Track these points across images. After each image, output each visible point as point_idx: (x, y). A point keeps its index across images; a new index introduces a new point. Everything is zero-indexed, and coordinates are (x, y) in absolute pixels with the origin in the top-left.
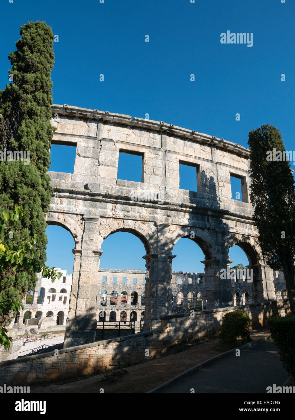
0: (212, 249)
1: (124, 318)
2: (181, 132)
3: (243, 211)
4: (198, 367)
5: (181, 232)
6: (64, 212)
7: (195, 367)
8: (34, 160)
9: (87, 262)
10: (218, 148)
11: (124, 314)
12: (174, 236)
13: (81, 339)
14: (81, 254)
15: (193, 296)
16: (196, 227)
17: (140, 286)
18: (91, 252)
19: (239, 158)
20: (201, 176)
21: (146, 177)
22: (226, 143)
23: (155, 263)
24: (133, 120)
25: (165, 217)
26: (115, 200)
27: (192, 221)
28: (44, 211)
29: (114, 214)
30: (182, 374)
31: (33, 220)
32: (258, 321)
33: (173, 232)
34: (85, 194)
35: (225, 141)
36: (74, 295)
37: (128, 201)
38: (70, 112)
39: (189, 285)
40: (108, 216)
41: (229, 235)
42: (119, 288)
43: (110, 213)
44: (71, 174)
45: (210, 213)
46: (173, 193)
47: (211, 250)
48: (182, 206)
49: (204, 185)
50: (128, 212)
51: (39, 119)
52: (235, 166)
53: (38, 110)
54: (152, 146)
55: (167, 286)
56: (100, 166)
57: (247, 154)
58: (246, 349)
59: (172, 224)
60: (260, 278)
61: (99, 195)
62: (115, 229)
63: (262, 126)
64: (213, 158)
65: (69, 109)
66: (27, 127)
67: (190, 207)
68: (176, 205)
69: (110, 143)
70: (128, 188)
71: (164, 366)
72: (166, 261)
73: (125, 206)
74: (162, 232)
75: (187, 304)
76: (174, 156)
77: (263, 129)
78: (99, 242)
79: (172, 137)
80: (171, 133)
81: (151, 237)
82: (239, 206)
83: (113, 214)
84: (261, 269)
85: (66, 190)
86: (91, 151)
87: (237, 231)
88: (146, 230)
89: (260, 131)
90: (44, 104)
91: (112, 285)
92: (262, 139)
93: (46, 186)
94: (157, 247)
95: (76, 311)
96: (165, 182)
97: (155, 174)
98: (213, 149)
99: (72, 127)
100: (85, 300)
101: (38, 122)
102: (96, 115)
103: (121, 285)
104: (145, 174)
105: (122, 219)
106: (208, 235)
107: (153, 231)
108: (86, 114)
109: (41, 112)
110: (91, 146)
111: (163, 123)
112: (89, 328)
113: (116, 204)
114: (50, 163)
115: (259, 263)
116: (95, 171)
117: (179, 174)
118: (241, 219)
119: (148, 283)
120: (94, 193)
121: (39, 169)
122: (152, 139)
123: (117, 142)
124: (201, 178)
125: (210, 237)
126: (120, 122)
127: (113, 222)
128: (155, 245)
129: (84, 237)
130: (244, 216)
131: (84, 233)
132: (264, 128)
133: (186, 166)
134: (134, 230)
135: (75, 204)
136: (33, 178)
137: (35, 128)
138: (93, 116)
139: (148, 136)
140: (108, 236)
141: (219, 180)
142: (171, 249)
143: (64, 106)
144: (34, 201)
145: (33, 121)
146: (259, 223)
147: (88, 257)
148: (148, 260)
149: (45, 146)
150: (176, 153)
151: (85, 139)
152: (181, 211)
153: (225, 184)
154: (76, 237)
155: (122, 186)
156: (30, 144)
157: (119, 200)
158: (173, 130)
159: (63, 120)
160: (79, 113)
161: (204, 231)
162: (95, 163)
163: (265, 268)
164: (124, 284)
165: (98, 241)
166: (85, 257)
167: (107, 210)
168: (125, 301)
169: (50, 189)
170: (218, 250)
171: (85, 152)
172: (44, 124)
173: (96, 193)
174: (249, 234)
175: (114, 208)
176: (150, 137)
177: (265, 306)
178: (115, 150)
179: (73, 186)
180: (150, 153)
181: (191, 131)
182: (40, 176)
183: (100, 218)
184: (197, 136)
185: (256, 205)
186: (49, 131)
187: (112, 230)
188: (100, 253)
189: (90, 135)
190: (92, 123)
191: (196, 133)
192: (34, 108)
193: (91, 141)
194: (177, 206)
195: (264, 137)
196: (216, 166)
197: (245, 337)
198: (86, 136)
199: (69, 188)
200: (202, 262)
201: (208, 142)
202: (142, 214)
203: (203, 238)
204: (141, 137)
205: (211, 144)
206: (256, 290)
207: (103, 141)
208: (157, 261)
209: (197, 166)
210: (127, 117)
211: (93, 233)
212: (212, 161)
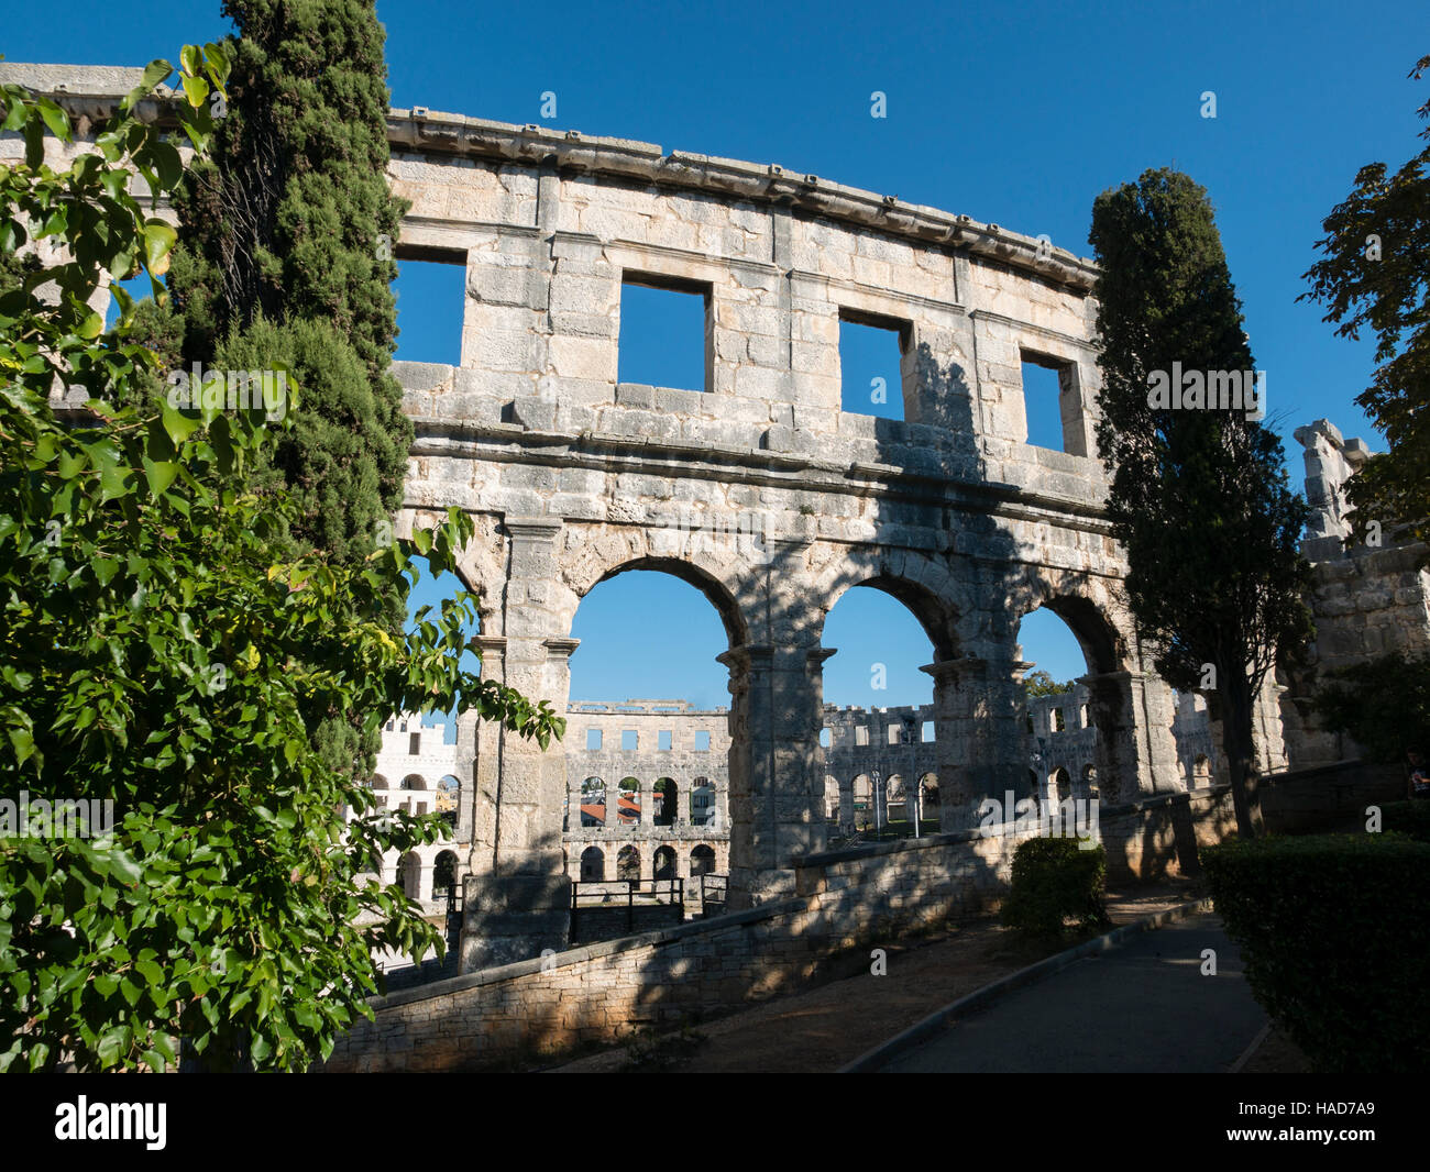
0: (962, 622)
1: (632, 871)
2: (843, 201)
3: (1069, 488)
4: (944, 1015)
5: (851, 568)
6: (436, 504)
7: (934, 1015)
8: (342, 322)
9: (525, 680)
10: (976, 257)
11: (630, 857)
12: (823, 582)
13: (520, 940)
14: (504, 652)
15: (874, 789)
16: (905, 548)
17: (684, 757)
18: (537, 644)
19: (1052, 293)
20: (918, 364)
21: (721, 371)
22: (1005, 240)
23: (761, 676)
24: (667, 162)
25: (793, 514)
26: (613, 458)
27: (890, 527)
28: (386, 507)
29: (613, 508)
30: (894, 1039)
31: (356, 538)
32: (1126, 864)
33: (823, 566)
34: (506, 439)
35: (1002, 232)
36: (487, 795)
37: (659, 462)
38: (435, 136)
39: (858, 749)
40: (591, 518)
41: (1018, 573)
42: (610, 767)
43: (599, 507)
44: (450, 367)
45: (951, 495)
46: (821, 427)
47: (956, 627)
48: (853, 472)
49: (930, 397)
50: (663, 499)
51: (350, 172)
52: (1038, 323)
53: (343, 135)
54: (739, 257)
55: (806, 754)
56: (556, 336)
57: (1082, 280)
58: (1096, 955)
59: (818, 539)
60: (1125, 717)
61: (558, 441)
62: (618, 562)
63: (1142, 176)
64: (960, 298)
65: (432, 124)
66: (308, 199)
67: (882, 478)
68: (831, 472)
69: (587, 247)
70: (657, 415)
71: (826, 1015)
72: (803, 670)
73: (649, 478)
74: (786, 567)
75: (853, 817)
76: (820, 291)
77: (1145, 187)
78: (565, 609)
79: (812, 221)
80: (806, 207)
81: (747, 586)
82: (1053, 468)
83: (609, 510)
84: (1130, 689)
85: (438, 425)
86: (522, 280)
87: (1047, 560)
88: (727, 564)
89: (1135, 193)
90: (362, 111)
91: (585, 756)
92: (1141, 223)
93: (388, 416)
94: (769, 620)
95: (496, 848)
96: (788, 386)
97: (753, 361)
98: (960, 262)
99: (445, 194)
100: (527, 809)
101: (347, 182)
102: (533, 145)
103: (618, 756)
104: (717, 359)
105: (643, 525)
106: (947, 573)
107: (751, 566)
108: (494, 140)
109: (352, 143)
110: (520, 263)
111: (779, 170)
112: (544, 904)
113: (619, 473)
114: (396, 333)
115: (1123, 668)
116: (538, 353)
117: (838, 359)
118: (1060, 515)
119: (741, 748)
120: (540, 436)
121: (363, 354)
122: (739, 232)
123: (611, 245)
124: (917, 369)
125: (952, 582)
126: (622, 168)
127: (612, 537)
128: (762, 615)
129: (509, 593)
130: (1073, 504)
131: (509, 578)
132: (1151, 180)
133: (861, 327)
134: (685, 562)
135: (471, 475)
136: (348, 391)
137: (338, 205)
138: (522, 149)
139: (726, 222)
140: (592, 587)
141: (984, 376)
142: (819, 625)
143: (412, 113)
144: (355, 470)
145: (329, 180)
146: (1128, 529)
147: (528, 662)
148: (736, 667)
149: (376, 272)
150: (827, 281)
151: (496, 237)
152: (848, 493)
153: (1003, 389)
154: (483, 592)
155: (637, 405)
156: (326, 264)
157: (630, 459)
158: (816, 194)
159: (412, 164)
160: (467, 137)
161: (931, 559)
162: (535, 324)
163: (1143, 684)
164: (629, 752)
165: (562, 605)
166: (519, 661)
167: (587, 496)
168: (631, 813)
169: (401, 427)
170: (983, 627)
171: (499, 287)
172: (368, 190)
173: (545, 433)
174: (1088, 567)
175: (612, 487)
176: (731, 224)
177: (1148, 814)
178: (608, 276)
179: (461, 409)
180: (734, 284)
181: (879, 198)
182: (368, 383)
183: (564, 525)
184: (900, 217)
185: (1117, 465)
186: (385, 214)
187: (609, 567)
188: (568, 648)
189: (514, 222)
190: (520, 177)
191: (899, 203)
192: (328, 129)
193: (519, 245)
194: (835, 476)
195: (1151, 214)
196: (970, 326)
197: (1091, 917)
198: (499, 225)
199: (447, 419)
200: (923, 669)
201: (941, 239)
202: (712, 505)
203: (929, 588)
204: (699, 224)
205: (954, 246)
206: (1113, 761)
207: (560, 241)
208: (771, 670)
209: (904, 328)
210: (648, 151)
211: (539, 579)
212: (957, 309)
